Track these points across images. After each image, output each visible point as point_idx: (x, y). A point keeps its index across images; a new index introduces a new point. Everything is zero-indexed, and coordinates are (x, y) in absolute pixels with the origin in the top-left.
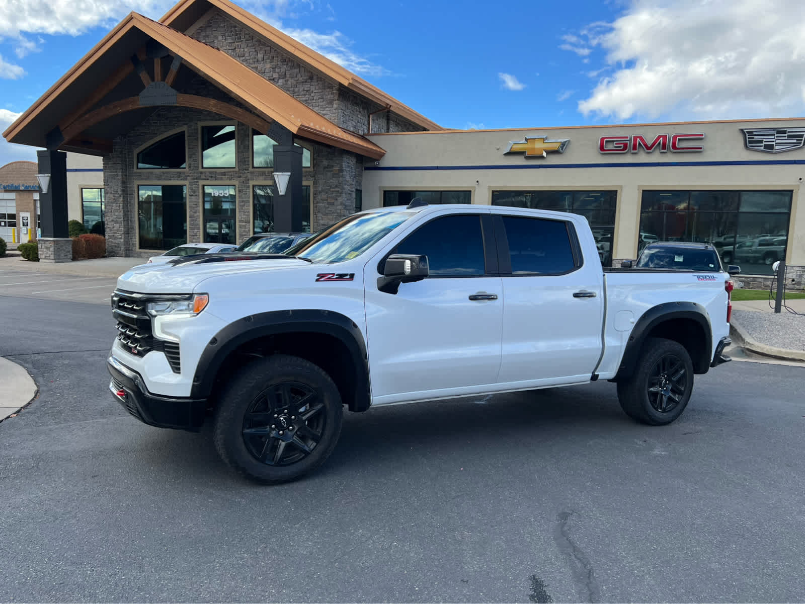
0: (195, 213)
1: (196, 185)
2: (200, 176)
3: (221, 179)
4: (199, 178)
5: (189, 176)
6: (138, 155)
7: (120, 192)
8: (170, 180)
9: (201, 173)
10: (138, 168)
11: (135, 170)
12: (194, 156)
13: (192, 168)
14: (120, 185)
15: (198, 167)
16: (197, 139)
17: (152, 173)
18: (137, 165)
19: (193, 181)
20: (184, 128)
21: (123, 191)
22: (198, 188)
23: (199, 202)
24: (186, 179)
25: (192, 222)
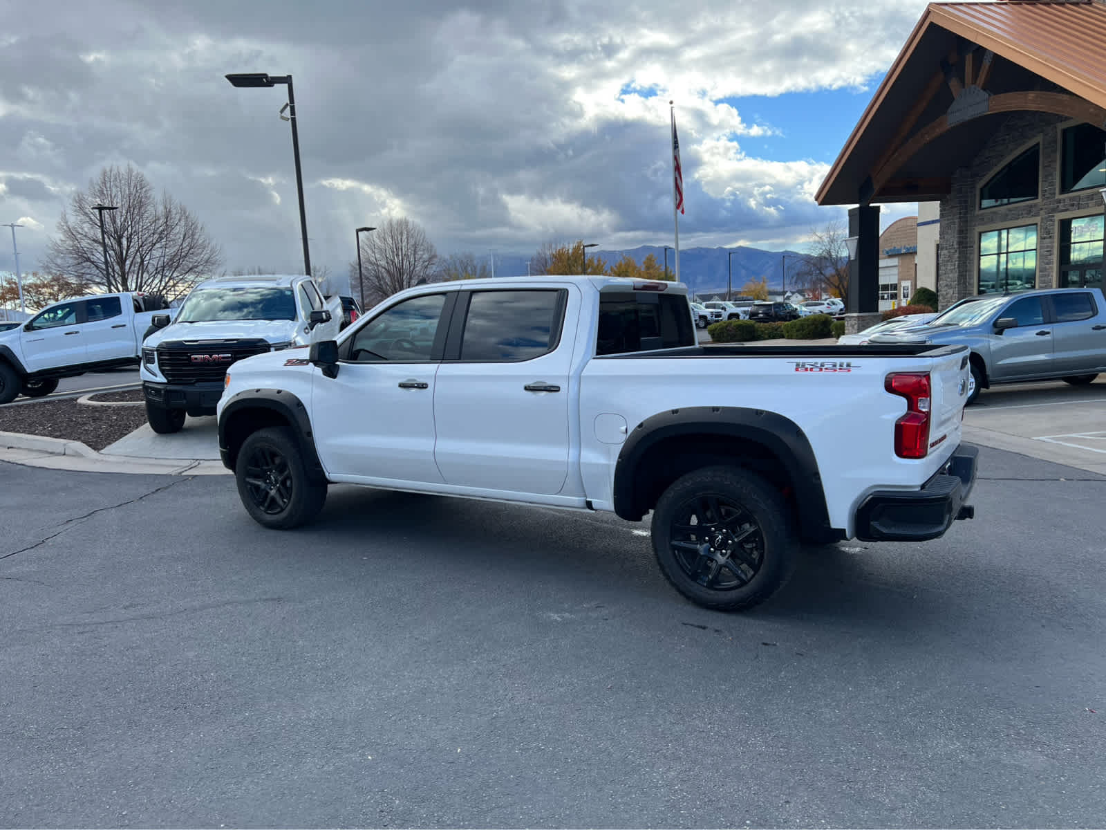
0: (1047, 264)
1: (1051, 220)
2: (1058, 207)
3: (1087, 206)
4: (1055, 210)
5: (1042, 209)
6: (982, 190)
7: (956, 246)
8: (1018, 219)
9: (1059, 201)
10: (981, 208)
11: (978, 212)
12: (1050, 178)
13: (1047, 195)
14: (956, 236)
15: (1054, 194)
16: (1055, 151)
17: (995, 213)
18: (981, 204)
19: (1047, 216)
20: (1039, 139)
21: (960, 243)
22: (1053, 225)
23: (1052, 247)
24: (1037, 215)
25: (1043, 279)
